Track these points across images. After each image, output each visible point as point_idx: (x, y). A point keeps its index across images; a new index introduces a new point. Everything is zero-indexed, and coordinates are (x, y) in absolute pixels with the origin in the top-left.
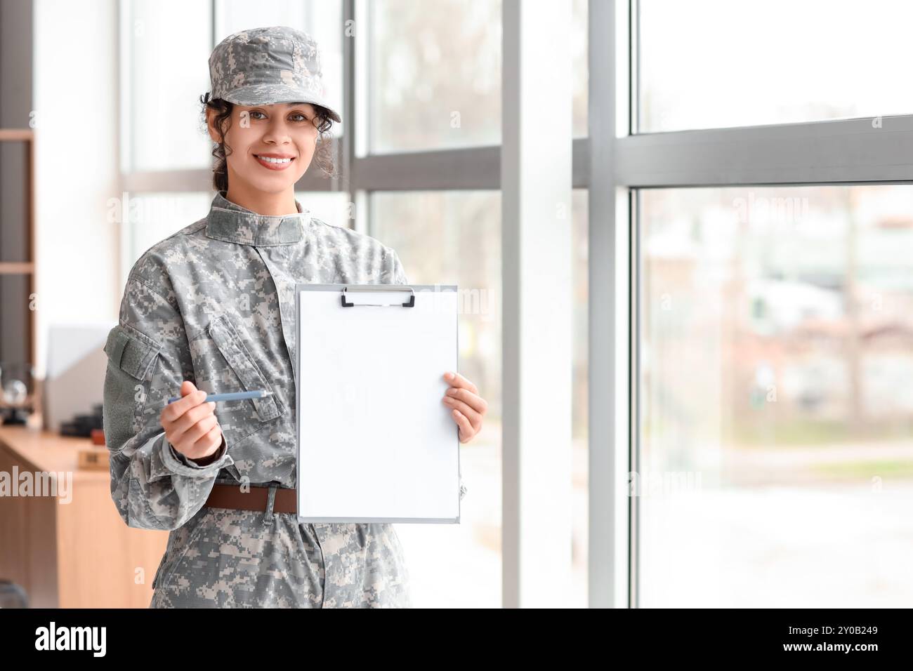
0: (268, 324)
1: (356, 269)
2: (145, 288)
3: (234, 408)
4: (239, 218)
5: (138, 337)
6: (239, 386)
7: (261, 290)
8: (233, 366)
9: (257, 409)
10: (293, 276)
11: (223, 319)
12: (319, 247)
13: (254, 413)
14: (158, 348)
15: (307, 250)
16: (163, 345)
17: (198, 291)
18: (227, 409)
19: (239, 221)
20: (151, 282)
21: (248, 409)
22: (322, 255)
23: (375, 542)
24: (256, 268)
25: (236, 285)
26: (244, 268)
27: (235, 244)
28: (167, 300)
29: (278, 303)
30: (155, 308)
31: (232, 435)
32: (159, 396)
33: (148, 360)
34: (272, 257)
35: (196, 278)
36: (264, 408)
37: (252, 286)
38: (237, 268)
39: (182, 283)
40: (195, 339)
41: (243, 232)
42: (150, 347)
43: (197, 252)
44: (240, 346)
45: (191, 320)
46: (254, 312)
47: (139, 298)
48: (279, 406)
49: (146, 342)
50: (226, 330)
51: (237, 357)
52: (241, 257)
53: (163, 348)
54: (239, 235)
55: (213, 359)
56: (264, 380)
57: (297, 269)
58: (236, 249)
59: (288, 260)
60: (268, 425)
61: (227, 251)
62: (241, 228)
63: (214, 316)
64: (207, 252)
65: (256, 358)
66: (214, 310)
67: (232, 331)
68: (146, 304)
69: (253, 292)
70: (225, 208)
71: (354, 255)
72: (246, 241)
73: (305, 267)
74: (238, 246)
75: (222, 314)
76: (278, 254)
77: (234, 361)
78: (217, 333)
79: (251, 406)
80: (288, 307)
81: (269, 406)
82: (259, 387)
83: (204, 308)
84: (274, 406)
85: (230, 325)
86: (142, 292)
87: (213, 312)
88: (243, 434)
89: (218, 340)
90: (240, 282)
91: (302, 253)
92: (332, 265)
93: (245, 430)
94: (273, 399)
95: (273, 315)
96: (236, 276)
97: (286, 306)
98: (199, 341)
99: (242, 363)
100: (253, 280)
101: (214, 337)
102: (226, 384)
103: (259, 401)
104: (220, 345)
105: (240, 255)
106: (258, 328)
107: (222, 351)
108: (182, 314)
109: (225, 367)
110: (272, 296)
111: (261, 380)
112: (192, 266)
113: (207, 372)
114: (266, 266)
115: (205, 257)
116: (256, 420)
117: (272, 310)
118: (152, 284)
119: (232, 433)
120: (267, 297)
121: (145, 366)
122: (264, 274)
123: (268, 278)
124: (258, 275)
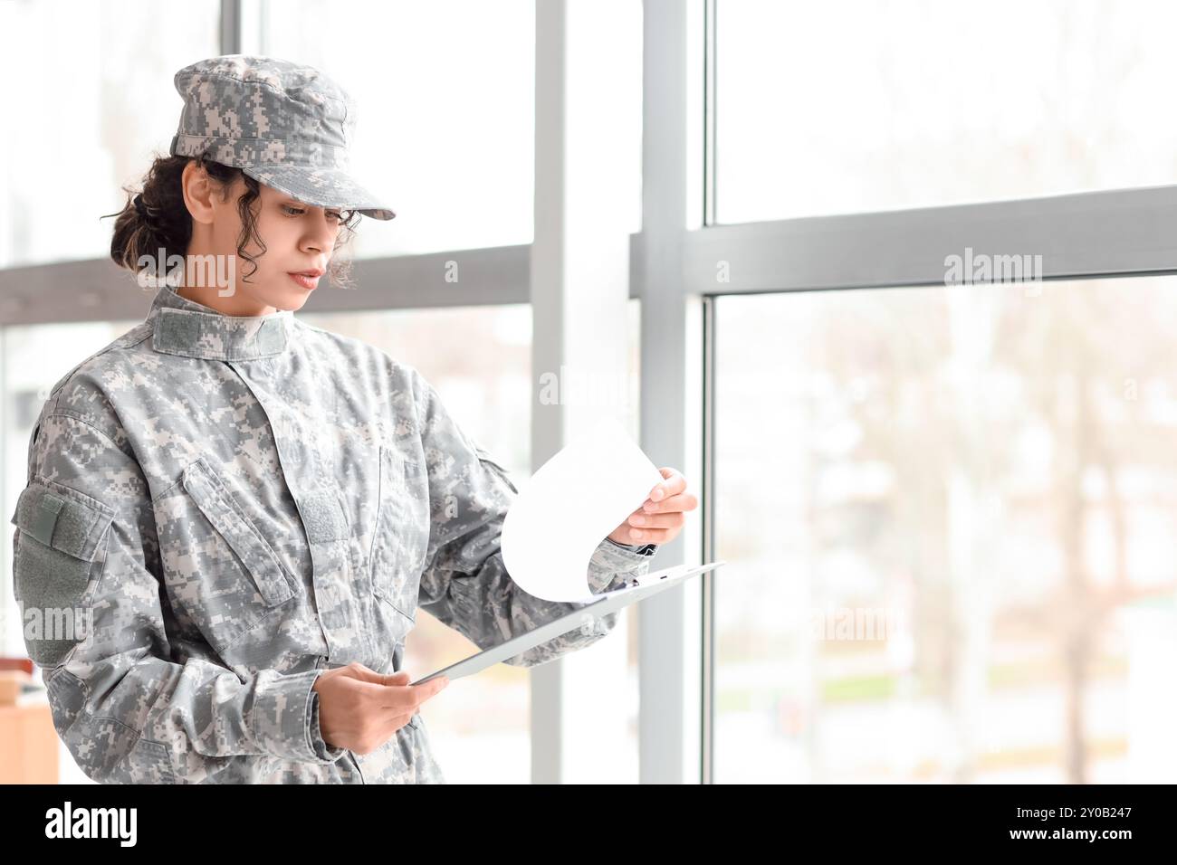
0: (262, 469)
1: (361, 388)
2: (82, 425)
3: (226, 591)
4: (202, 322)
5: (78, 500)
6: (231, 558)
7: (244, 422)
8: (221, 530)
9: (260, 590)
10: (285, 399)
11: (200, 463)
12: (309, 359)
13: (256, 595)
14: (111, 514)
15: (296, 364)
16: (117, 509)
17: (158, 427)
18: (216, 593)
19: (203, 326)
20: (90, 417)
21: (248, 590)
22: (316, 370)
23: (422, 756)
24: (233, 391)
25: (208, 418)
26: (216, 392)
27: (198, 359)
28: (114, 441)
29: (273, 438)
30: (100, 452)
31: (226, 629)
32: (115, 584)
33: (98, 533)
34: (252, 375)
35: (151, 409)
36: (271, 587)
37: (228, 417)
38: (207, 393)
39: (134, 419)
40: (164, 497)
41: (209, 342)
42: (98, 513)
43: (146, 371)
44: (228, 500)
45: (155, 469)
46: (238, 453)
47: (74, 439)
48: (291, 584)
49: (92, 507)
50: (207, 480)
51: (226, 519)
52: (209, 377)
53: (118, 513)
54: (203, 346)
55: (192, 524)
56: (267, 546)
57: (288, 388)
58: (200, 367)
59: (273, 378)
60: (276, 611)
61: (188, 369)
62: (206, 336)
63: (186, 461)
64: (161, 370)
65: (253, 516)
66: (185, 452)
67: (215, 480)
68: (86, 447)
69: (232, 425)
70: (180, 308)
71: (354, 370)
72: (213, 354)
73: (299, 387)
74: (203, 362)
75: (197, 457)
76: (259, 370)
77: (223, 524)
78: (194, 486)
79: (251, 586)
80: (287, 444)
81: (278, 584)
82: (261, 558)
83: (172, 451)
84: (284, 584)
85: (211, 472)
86: (78, 430)
87: (185, 456)
88: (243, 626)
89: (197, 496)
90: (213, 412)
91: (289, 369)
92: (330, 384)
93: (245, 621)
94: (282, 574)
95: (268, 456)
96: (206, 405)
97: (285, 443)
98: (170, 499)
99: (235, 525)
100: (231, 409)
101: (191, 491)
102: (213, 557)
103: (263, 579)
104: (201, 502)
105: (208, 374)
106: (248, 476)
107: (204, 511)
108: (140, 462)
109: (209, 533)
110: (263, 430)
111: (264, 547)
112: (142, 393)
113: (184, 543)
114: (248, 388)
115: (159, 378)
116: (260, 604)
117: (265, 449)
118: (92, 420)
119: (227, 626)
120: (255, 432)
121: (94, 541)
122: (247, 399)
123: (253, 405)
124: (237, 402)
